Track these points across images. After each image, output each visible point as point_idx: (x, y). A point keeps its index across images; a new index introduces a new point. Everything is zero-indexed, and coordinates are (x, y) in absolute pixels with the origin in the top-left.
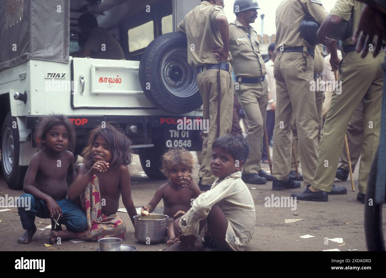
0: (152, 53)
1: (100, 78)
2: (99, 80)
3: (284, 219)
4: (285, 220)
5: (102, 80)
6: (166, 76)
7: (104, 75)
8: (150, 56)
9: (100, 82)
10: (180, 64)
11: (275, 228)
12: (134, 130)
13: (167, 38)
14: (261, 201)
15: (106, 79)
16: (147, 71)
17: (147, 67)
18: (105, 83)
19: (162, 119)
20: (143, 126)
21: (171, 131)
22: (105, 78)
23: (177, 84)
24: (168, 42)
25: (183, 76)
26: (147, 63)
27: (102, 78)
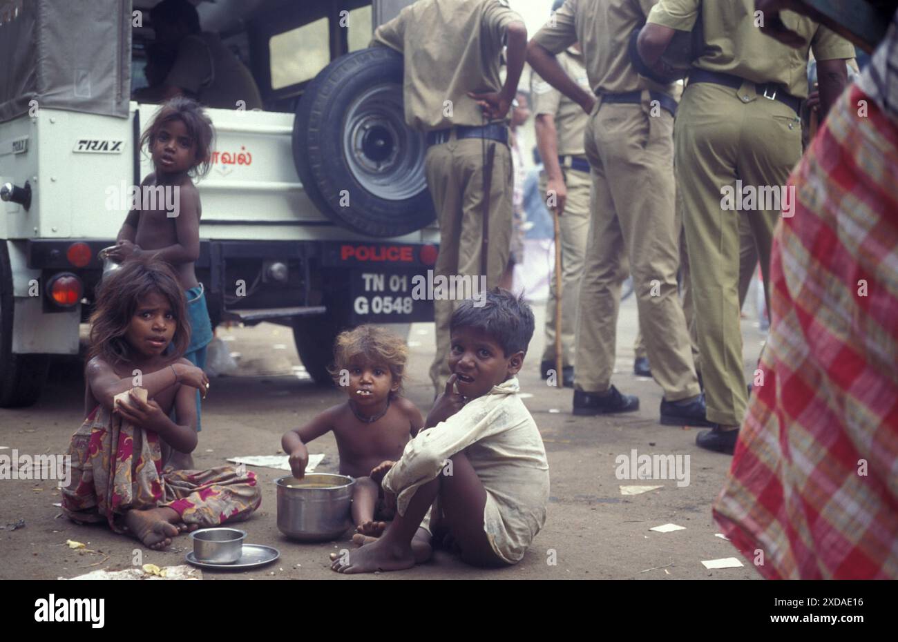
0: (323, 96)
3: (619, 485)
4: (621, 487)
6: (356, 149)
8: (318, 103)
10: (389, 122)
11: (597, 506)
12: (279, 274)
13: (359, 61)
16: (311, 139)
17: (312, 130)
19: (344, 249)
20: (302, 263)
24: (362, 70)
25: (394, 149)
26: (312, 120)
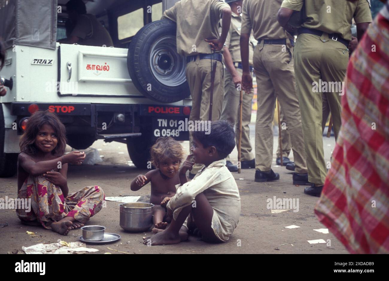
0: (141, 41)
1: (88, 65)
2: (87, 67)
4: (271, 210)
5: (89, 67)
6: (155, 65)
7: (92, 62)
8: (139, 44)
9: (88, 69)
10: (169, 53)
11: (261, 218)
12: (121, 119)
13: (156, 25)
14: (248, 191)
15: (93, 67)
16: (136, 59)
17: (136, 55)
18: (93, 70)
19: (150, 108)
20: (131, 114)
21: (160, 120)
22: (93, 65)
23: (166, 72)
24: (158, 29)
25: (172, 64)
26: (136, 51)
27: (90, 65)
